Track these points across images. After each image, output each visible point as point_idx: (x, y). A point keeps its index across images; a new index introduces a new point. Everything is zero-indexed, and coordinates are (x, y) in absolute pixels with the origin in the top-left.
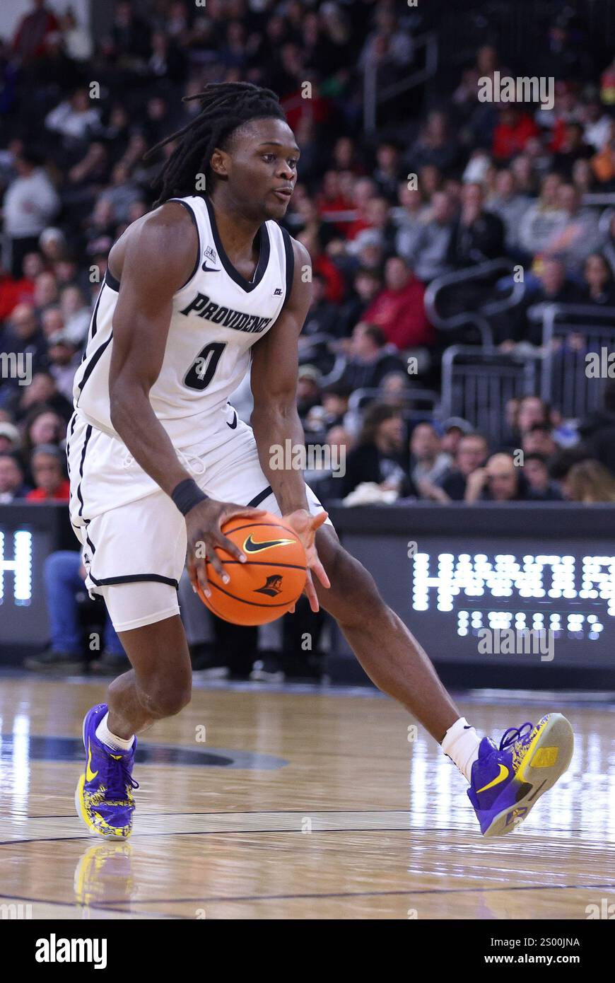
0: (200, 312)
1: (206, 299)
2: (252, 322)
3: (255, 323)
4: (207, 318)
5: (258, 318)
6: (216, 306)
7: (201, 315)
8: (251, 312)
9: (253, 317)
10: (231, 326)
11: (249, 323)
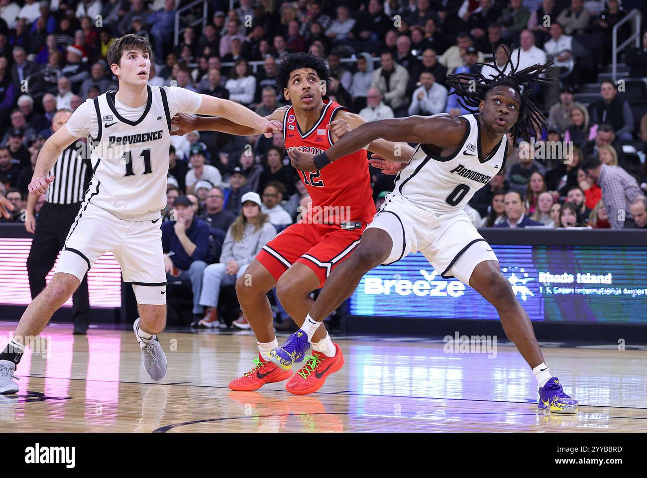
0: (459, 173)
1: (463, 167)
2: (481, 177)
3: (483, 178)
4: (461, 175)
5: (484, 176)
6: (466, 170)
7: (459, 174)
8: (481, 173)
9: (481, 175)
10: (471, 179)
11: (479, 178)
